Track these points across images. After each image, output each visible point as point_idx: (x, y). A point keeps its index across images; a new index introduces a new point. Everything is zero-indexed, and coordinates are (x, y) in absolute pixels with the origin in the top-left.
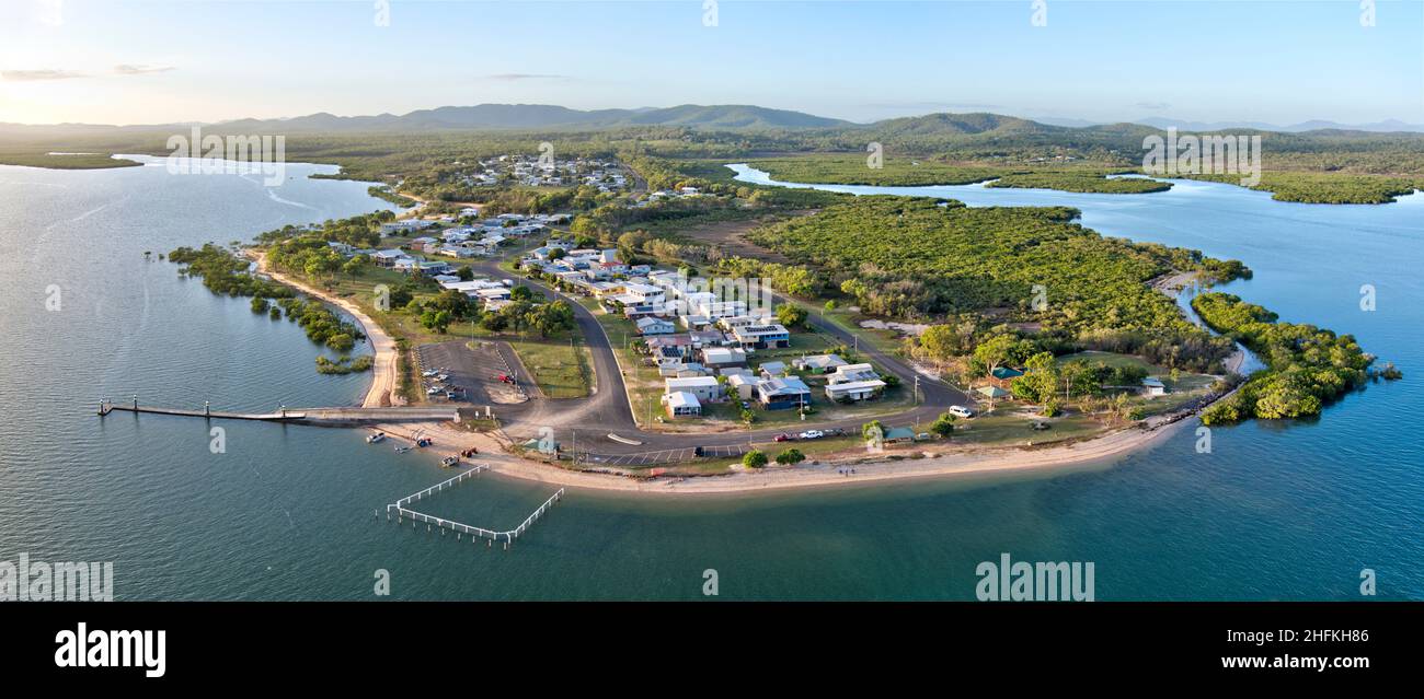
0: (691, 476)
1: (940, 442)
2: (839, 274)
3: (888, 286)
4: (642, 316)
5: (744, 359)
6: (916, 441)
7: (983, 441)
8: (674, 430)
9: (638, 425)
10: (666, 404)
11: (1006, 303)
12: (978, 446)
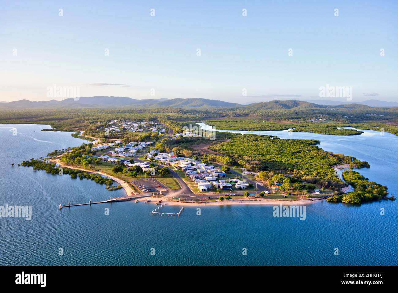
0: (209, 202)
1: (261, 198)
2: (237, 159)
3: (251, 162)
4: (187, 170)
5: (215, 179)
6: (256, 197)
7: (271, 198)
8: (203, 194)
9: (194, 193)
10: (199, 189)
11: (285, 169)
12: (269, 199)
